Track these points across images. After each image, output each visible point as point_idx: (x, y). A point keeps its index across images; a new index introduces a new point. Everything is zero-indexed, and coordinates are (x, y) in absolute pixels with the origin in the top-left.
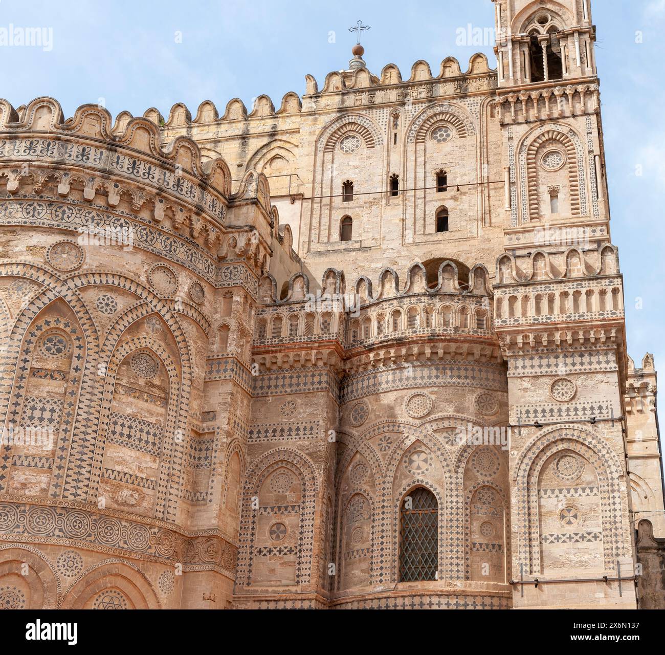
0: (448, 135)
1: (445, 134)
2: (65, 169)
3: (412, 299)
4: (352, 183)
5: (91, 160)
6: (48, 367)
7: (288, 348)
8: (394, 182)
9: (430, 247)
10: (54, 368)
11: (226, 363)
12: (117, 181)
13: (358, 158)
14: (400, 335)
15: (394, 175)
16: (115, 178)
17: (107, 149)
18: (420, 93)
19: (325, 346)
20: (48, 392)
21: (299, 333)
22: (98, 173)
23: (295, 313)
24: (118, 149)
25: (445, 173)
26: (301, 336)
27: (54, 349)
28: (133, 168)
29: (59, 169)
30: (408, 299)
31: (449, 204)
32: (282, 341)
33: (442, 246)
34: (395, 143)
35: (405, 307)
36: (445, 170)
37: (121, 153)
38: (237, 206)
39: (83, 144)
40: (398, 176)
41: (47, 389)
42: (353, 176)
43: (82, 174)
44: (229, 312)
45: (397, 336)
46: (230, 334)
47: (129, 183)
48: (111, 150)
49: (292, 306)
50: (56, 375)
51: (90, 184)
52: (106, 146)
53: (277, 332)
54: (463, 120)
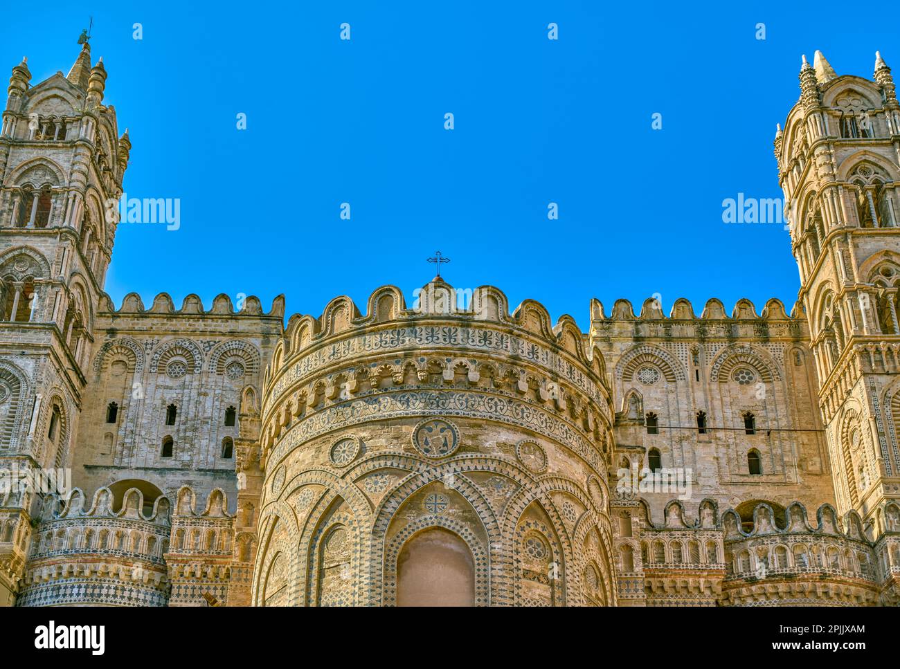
0: (750, 378)
1: (747, 377)
2: (522, 366)
3: (797, 537)
4: (655, 415)
5: (540, 360)
6: (534, 569)
7: (676, 574)
8: (701, 419)
9: (748, 489)
10: (539, 571)
11: (636, 582)
12: (563, 384)
13: (659, 390)
14: (788, 572)
15: (701, 412)
16: (561, 381)
17: (551, 349)
18: (719, 331)
19: (714, 575)
20: (539, 595)
21: (684, 560)
22: (549, 375)
23: (677, 540)
24: (560, 351)
25: (753, 415)
26: (687, 563)
27: (535, 552)
28: (571, 372)
29: (516, 364)
30: (793, 537)
31: (762, 448)
32: (667, 566)
33: (761, 489)
34: (698, 380)
35: (790, 544)
36: (753, 412)
37: (561, 355)
38: (622, 426)
39: (532, 341)
40: (704, 414)
41: (538, 592)
42: (656, 408)
43: (536, 372)
44: (629, 532)
45: (784, 572)
46: (634, 554)
47: (571, 389)
48: (554, 351)
49: (673, 532)
50: (542, 579)
51: (543, 384)
52: (550, 346)
53: (662, 558)
54: (767, 365)
